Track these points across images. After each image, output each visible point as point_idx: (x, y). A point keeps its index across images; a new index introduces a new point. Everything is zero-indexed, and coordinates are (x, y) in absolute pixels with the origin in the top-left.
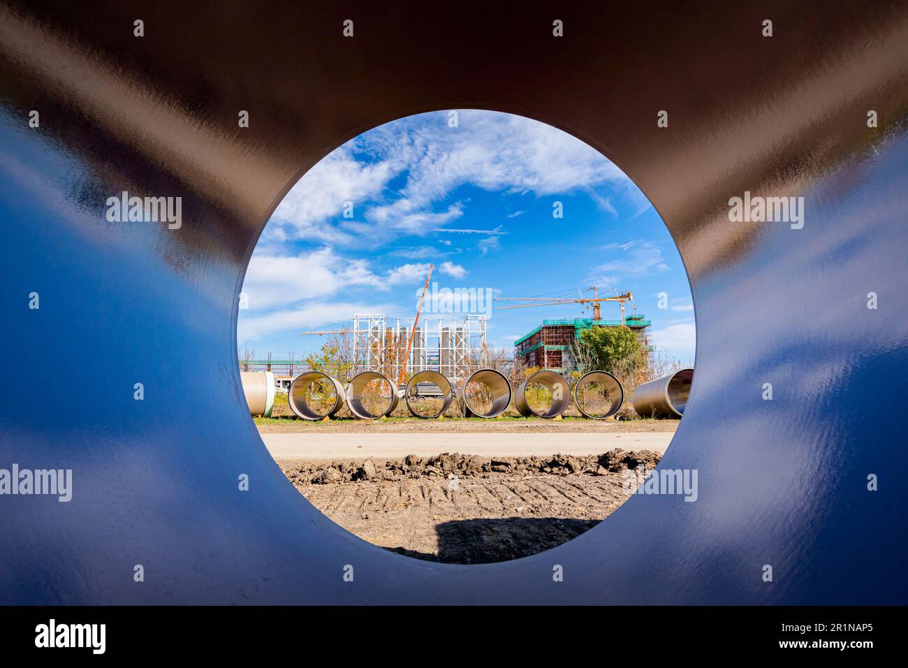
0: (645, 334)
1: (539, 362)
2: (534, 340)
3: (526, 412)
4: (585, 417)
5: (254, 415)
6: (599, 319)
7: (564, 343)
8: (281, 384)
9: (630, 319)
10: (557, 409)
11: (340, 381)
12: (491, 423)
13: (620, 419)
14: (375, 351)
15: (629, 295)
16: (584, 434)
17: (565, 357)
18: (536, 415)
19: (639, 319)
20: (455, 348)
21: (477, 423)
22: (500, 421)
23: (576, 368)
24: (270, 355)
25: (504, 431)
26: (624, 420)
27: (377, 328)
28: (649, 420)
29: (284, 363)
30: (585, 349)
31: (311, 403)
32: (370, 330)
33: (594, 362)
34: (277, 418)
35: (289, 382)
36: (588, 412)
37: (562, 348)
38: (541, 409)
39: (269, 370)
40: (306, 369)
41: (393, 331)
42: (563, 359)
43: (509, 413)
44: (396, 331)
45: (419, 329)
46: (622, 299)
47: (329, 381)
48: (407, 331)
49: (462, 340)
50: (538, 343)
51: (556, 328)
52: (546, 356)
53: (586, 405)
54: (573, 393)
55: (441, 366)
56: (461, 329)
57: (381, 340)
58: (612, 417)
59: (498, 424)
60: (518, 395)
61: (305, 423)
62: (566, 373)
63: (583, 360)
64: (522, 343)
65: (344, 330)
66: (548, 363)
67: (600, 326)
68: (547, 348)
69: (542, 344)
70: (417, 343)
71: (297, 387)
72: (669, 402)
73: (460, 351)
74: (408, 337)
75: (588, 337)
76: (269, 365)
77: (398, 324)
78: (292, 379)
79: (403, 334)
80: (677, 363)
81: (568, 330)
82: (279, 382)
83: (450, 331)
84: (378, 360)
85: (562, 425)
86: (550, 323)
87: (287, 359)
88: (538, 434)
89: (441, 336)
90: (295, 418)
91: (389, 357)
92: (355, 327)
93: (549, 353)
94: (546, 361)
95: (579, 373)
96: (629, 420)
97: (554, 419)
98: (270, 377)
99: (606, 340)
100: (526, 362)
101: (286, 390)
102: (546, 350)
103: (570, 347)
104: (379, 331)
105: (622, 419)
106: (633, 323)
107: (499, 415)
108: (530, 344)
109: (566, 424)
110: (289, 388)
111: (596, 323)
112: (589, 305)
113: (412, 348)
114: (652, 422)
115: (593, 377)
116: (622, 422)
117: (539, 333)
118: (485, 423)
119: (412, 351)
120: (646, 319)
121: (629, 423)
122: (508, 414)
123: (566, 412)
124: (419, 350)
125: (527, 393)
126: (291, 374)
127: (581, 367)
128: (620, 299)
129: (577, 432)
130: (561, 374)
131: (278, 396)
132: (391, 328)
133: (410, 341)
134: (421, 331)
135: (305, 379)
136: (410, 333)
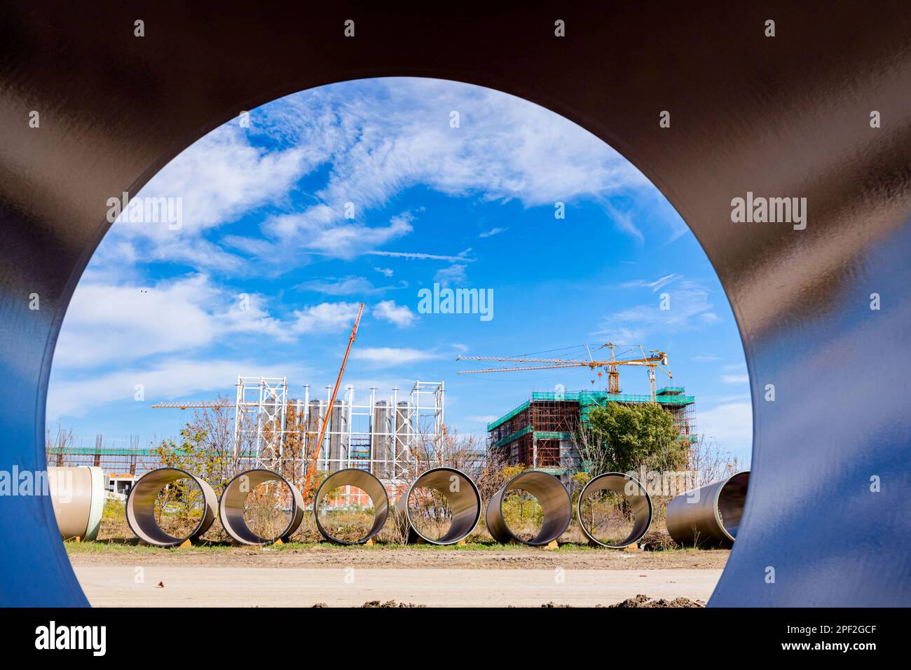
0: (688, 416)
1: (525, 459)
2: (518, 423)
3: (503, 536)
4: (593, 544)
5: (70, 537)
6: (617, 392)
7: (564, 428)
8: (115, 487)
9: (663, 393)
10: (550, 531)
11: (210, 483)
12: (446, 553)
13: (646, 549)
14: (269, 438)
15: (662, 356)
16: (591, 572)
17: (564, 450)
18: (517, 541)
19: (677, 393)
20: (395, 434)
21: (426, 553)
22: (462, 550)
23: (580, 468)
24: (99, 440)
25: (468, 565)
26: (651, 550)
27: (273, 400)
28: (690, 550)
29: (122, 453)
30: (595, 440)
31: (163, 518)
32: (262, 403)
33: (609, 458)
34: (106, 542)
35: (129, 483)
36: (597, 537)
37: (560, 435)
38: (526, 531)
39: (97, 464)
40: (156, 463)
41: (298, 405)
42: (562, 454)
43: (477, 536)
44: (304, 406)
45: (339, 402)
46: (653, 363)
47: (192, 483)
48: (321, 405)
49: (406, 421)
50: (523, 427)
51: (552, 405)
52: (535, 448)
53: (596, 526)
54: (576, 507)
55: (372, 461)
56: (405, 403)
57: (279, 419)
58: (634, 545)
59: (458, 555)
60: (490, 508)
61: (152, 550)
62: (565, 475)
63: (592, 456)
64: (499, 427)
65: (221, 403)
66: (538, 460)
67: (619, 403)
68: (536, 435)
69: (529, 429)
70: (335, 424)
71: (139, 492)
72: (720, 522)
73: (403, 438)
74: (321, 415)
75: (600, 421)
76: (97, 456)
77: (307, 395)
78: (134, 479)
79: (314, 409)
80: (732, 463)
81: (570, 409)
82: (112, 483)
83: (387, 407)
84: (273, 450)
85: (558, 556)
86: (541, 398)
87: (127, 447)
88: (520, 571)
89: (373, 415)
90: (135, 541)
91: (292, 448)
92: (239, 398)
93: (540, 443)
94: (535, 456)
95: (584, 476)
96: (660, 549)
97: (546, 547)
98: (98, 474)
99: (626, 423)
100: (506, 458)
101: (123, 497)
102: (535, 438)
103: (573, 434)
104: (276, 404)
105: (649, 548)
106: (667, 400)
107: (461, 541)
108: (512, 429)
109: (564, 556)
110: (128, 493)
111: (611, 398)
112: (602, 370)
113: (328, 433)
114: (695, 554)
115: (605, 483)
116: (648, 552)
117: (525, 411)
118: (438, 552)
119: (327, 436)
120: (688, 393)
121: (659, 554)
122: (475, 539)
123: (564, 536)
124: (338, 436)
125: (506, 507)
126: (132, 471)
127: (589, 466)
128: (648, 363)
129: (581, 568)
130: (559, 477)
131: (109, 506)
132: (295, 401)
133: (325, 421)
134: (343, 406)
135: (154, 481)
136: (324, 408)
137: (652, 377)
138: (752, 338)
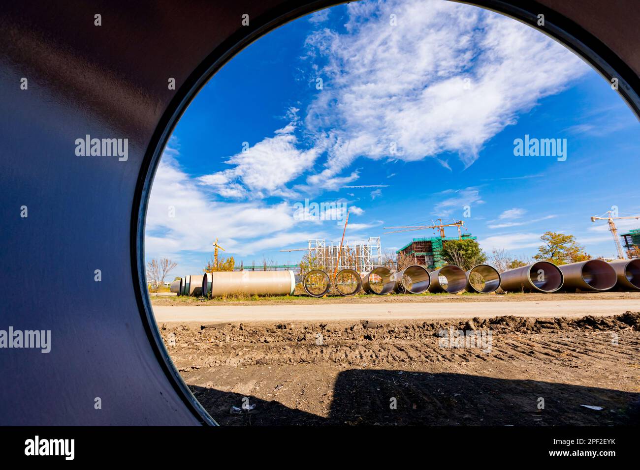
2: (409, 250)
6: (444, 237)
7: (426, 251)
9: (463, 236)
14: (321, 260)
15: (461, 222)
17: (426, 259)
19: (468, 236)
20: (364, 256)
27: (320, 247)
32: (317, 248)
37: (425, 254)
41: (329, 248)
42: (426, 260)
44: (331, 248)
45: (343, 246)
46: (458, 225)
48: (337, 248)
49: (367, 251)
50: (410, 252)
51: (421, 242)
52: (416, 259)
55: (357, 266)
56: (366, 245)
57: (323, 253)
67: (446, 241)
68: (416, 254)
69: (413, 252)
73: (367, 257)
74: (337, 251)
77: (332, 244)
79: (335, 250)
81: (428, 244)
83: (360, 247)
86: (416, 240)
89: (356, 250)
92: (309, 246)
93: (417, 257)
94: (416, 262)
102: (415, 255)
104: (322, 249)
106: (466, 238)
111: (443, 239)
112: (438, 229)
113: (337, 257)
117: (411, 246)
119: (340, 258)
120: (473, 236)
128: (456, 225)
132: (328, 247)
133: (339, 253)
136: (339, 249)
137: (459, 230)
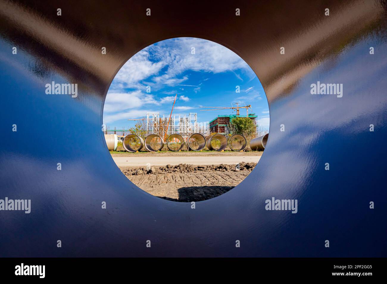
0: (256, 120)
1: (216, 131)
2: (215, 123)
3: (211, 149)
4: (232, 151)
5: (110, 150)
6: (239, 115)
7: (226, 123)
8: (120, 139)
9: (250, 115)
10: (222, 148)
11: (142, 137)
12: (198, 153)
13: (244, 151)
14: (155, 127)
15: (250, 106)
17: (226, 129)
18: (214, 150)
19: (253, 115)
20: (185, 125)
21: (193, 153)
23: (230, 133)
24: (115, 128)
27: (156, 118)
29: (121, 131)
30: (233, 126)
31: (131, 146)
32: (153, 119)
33: (236, 130)
34: (119, 151)
35: (123, 138)
36: (234, 149)
37: (225, 125)
38: (217, 148)
39: (115, 134)
40: (129, 133)
43: (205, 149)
44: (163, 119)
46: (247, 107)
47: (138, 138)
49: (188, 122)
50: (216, 124)
51: (223, 118)
53: (233, 146)
54: (228, 142)
55: (180, 132)
56: (187, 118)
57: (158, 122)
58: (242, 150)
59: (201, 153)
60: (208, 143)
61: (129, 153)
62: (226, 135)
63: (232, 130)
65: (144, 119)
66: (219, 131)
67: (239, 118)
68: (220, 125)
69: (217, 124)
70: (171, 123)
71: (126, 140)
72: (263, 145)
73: (187, 126)
75: (234, 122)
76: (115, 132)
77: (164, 117)
78: (124, 137)
79: (166, 120)
80: (266, 131)
81: (227, 119)
82: (119, 138)
83: (183, 119)
84: (156, 129)
85: (224, 153)
86: (220, 116)
87: (122, 130)
88: (215, 157)
89: (180, 121)
90: (125, 151)
91: (161, 129)
92: (148, 118)
93: (220, 127)
95: (231, 135)
96: (248, 151)
97: (221, 151)
98: (116, 136)
99: (241, 122)
100: (212, 131)
101: (122, 141)
103: (228, 125)
104: (157, 119)
105: (246, 151)
106: (251, 116)
107: (201, 150)
109: (226, 153)
110: (123, 140)
111: (237, 116)
112: (235, 109)
113: (169, 125)
115: (236, 136)
117: (216, 120)
118: (196, 153)
119: (169, 126)
120: (256, 115)
121: (248, 153)
123: (226, 149)
124: (172, 126)
125: (212, 142)
126: (124, 135)
127: (232, 132)
128: (246, 107)
129: (229, 156)
130: (224, 135)
131: (119, 143)
132: (161, 118)
133: (168, 123)
134: (173, 119)
135: (129, 137)
136: (168, 120)
137: (247, 111)
138: (270, 102)
